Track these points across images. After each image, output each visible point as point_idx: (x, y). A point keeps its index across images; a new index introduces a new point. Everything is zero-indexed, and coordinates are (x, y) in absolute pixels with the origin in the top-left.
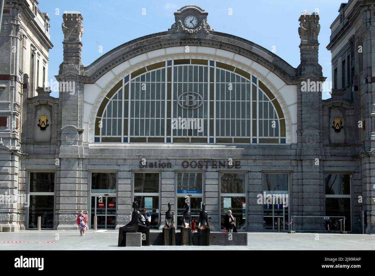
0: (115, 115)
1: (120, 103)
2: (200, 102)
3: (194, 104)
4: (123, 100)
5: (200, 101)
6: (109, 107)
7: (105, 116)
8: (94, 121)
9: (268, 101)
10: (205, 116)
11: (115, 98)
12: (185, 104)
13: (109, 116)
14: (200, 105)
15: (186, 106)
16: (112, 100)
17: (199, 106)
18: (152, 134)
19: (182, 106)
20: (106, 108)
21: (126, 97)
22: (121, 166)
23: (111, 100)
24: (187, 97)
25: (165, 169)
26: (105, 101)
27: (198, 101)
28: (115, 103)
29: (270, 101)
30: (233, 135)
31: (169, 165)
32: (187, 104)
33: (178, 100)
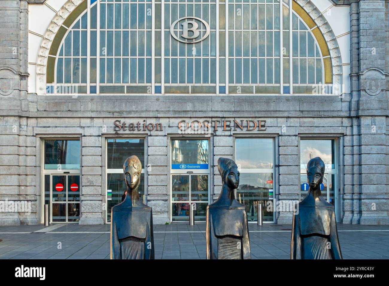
0: (76, 53)
1: (85, 34)
2: (205, 32)
3: (196, 34)
4: (89, 30)
5: (205, 30)
6: (68, 40)
7: (61, 54)
8: (45, 62)
9: (307, 31)
10: (212, 54)
11: (77, 26)
12: (182, 36)
13: (68, 53)
14: (205, 37)
15: (184, 38)
16: (72, 30)
17: (202, 38)
18: (133, 80)
19: (178, 39)
20: (63, 41)
21: (94, 25)
22: (86, 128)
23: (70, 29)
24: (185, 24)
25: (154, 133)
26: (62, 31)
27: (202, 30)
28: (76, 34)
29: (309, 30)
30: (255, 81)
31: (159, 127)
32: (186, 35)
33: (172, 30)
